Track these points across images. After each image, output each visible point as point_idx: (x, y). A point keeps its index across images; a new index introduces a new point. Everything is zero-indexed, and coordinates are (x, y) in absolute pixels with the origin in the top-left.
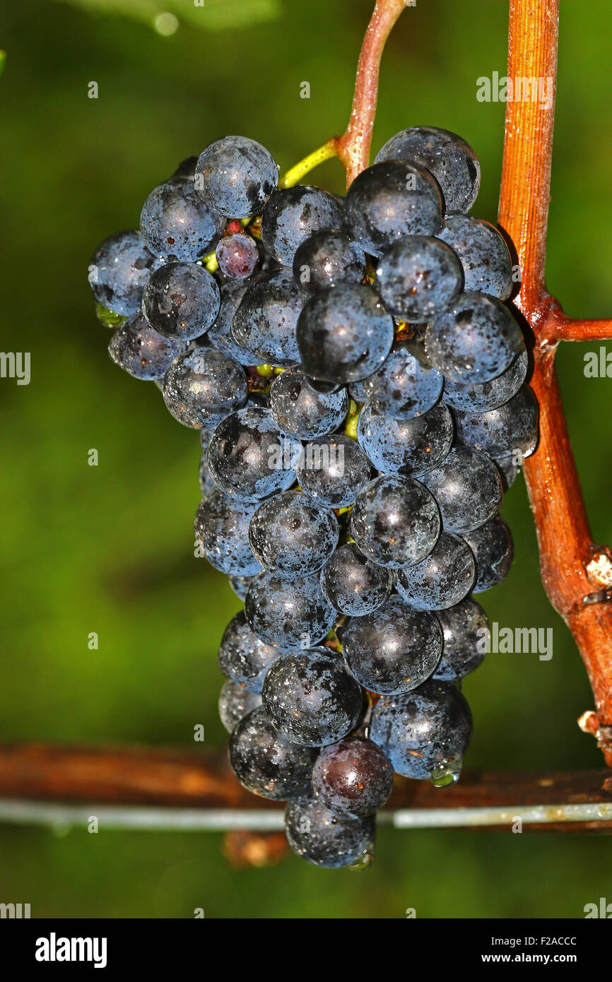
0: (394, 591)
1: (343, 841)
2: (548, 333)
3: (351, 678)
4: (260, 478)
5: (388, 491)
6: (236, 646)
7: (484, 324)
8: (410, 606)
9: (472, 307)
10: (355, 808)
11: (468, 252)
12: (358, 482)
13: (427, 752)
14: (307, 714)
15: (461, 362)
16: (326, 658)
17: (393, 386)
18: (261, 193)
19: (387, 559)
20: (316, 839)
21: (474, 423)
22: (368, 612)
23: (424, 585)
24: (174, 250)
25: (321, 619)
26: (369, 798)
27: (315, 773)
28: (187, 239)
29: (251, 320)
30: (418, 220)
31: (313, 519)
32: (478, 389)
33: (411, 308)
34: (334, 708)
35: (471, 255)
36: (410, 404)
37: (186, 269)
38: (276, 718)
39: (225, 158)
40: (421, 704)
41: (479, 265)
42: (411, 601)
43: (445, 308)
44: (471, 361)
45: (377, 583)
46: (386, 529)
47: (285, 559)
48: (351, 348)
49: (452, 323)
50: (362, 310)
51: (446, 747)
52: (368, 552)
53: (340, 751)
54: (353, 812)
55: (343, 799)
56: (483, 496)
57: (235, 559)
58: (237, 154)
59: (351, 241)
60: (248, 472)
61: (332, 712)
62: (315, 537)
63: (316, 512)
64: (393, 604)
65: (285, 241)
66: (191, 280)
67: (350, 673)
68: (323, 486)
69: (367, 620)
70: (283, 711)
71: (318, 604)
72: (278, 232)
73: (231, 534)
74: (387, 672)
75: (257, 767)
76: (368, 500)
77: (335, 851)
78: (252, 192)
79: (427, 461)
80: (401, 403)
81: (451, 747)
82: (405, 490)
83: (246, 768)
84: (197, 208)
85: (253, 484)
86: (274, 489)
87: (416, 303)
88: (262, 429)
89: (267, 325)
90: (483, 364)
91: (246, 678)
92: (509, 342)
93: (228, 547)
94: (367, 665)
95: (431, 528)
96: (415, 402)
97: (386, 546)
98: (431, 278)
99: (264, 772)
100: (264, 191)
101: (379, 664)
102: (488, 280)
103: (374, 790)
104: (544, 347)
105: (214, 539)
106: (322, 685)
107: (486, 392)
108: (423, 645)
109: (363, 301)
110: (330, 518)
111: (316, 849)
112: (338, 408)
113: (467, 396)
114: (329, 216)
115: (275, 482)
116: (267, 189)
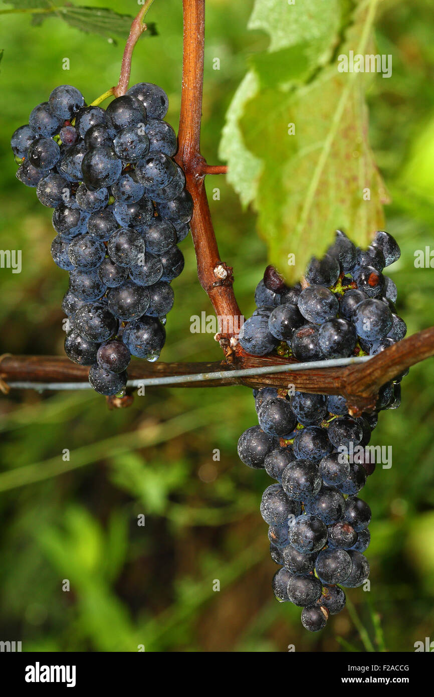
0: (128, 276)
1: (111, 384)
2: (198, 171)
3: (111, 314)
4: (71, 228)
5: (122, 234)
6: (67, 300)
7: (158, 164)
8: (135, 284)
9: (154, 157)
10: (112, 369)
11: (156, 135)
12: (111, 230)
13: (143, 346)
14: (91, 328)
15: (148, 179)
16: (100, 305)
17: (122, 189)
18: (75, 109)
19: (121, 262)
20: (99, 382)
21: (164, 207)
22: (117, 286)
23: (139, 275)
24: (41, 132)
25: (98, 288)
26: (118, 365)
27: (98, 355)
28: (46, 127)
29: (68, 162)
30: (133, 120)
31: (92, 245)
32: (161, 192)
33: (126, 156)
34: (102, 326)
35: (157, 136)
36: (129, 197)
37: (45, 140)
38: (79, 330)
39: (59, 94)
40: (142, 326)
41: (160, 140)
42: (135, 281)
43: (141, 157)
44: (152, 179)
45: (120, 273)
46: (120, 250)
47: (81, 262)
48: (101, 172)
49: (145, 163)
50: (107, 157)
51: (152, 344)
52: (114, 259)
53: (107, 345)
54: (112, 370)
55: (107, 365)
56: (165, 238)
57: (65, 263)
58: (65, 92)
59: (107, 129)
60: (66, 225)
61: (101, 327)
62: (93, 253)
63: (94, 243)
64: (128, 283)
65: (83, 129)
66: (46, 145)
67: (111, 311)
68: (96, 232)
69: (116, 289)
70: (82, 327)
71: (97, 282)
72: (80, 125)
73: (63, 252)
74: (125, 311)
75: (74, 351)
76: (114, 238)
77: (108, 388)
78: (71, 108)
79: (140, 222)
80: (125, 197)
81: (155, 344)
82: (129, 234)
83: (69, 351)
84: (51, 115)
85: (69, 230)
86: (78, 233)
87: (128, 154)
88: (73, 208)
89: (74, 164)
90: (157, 181)
91: (71, 314)
92: (169, 172)
93: (62, 258)
94: (116, 308)
95: (140, 250)
96: (131, 196)
97: (120, 257)
98: (134, 144)
99: (76, 353)
100: (76, 108)
101: (121, 307)
102: (164, 146)
103: (120, 361)
104: (197, 177)
105: (56, 254)
106: (97, 316)
107: (164, 194)
108: (139, 300)
109: (107, 153)
110: (100, 245)
111: (100, 386)
112: (103, 199)
113: (156, 195)
114: (102, 119)
115: (78, 230)
116: (77, 107)
